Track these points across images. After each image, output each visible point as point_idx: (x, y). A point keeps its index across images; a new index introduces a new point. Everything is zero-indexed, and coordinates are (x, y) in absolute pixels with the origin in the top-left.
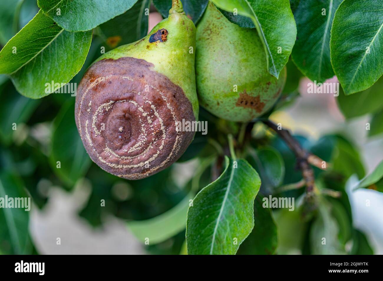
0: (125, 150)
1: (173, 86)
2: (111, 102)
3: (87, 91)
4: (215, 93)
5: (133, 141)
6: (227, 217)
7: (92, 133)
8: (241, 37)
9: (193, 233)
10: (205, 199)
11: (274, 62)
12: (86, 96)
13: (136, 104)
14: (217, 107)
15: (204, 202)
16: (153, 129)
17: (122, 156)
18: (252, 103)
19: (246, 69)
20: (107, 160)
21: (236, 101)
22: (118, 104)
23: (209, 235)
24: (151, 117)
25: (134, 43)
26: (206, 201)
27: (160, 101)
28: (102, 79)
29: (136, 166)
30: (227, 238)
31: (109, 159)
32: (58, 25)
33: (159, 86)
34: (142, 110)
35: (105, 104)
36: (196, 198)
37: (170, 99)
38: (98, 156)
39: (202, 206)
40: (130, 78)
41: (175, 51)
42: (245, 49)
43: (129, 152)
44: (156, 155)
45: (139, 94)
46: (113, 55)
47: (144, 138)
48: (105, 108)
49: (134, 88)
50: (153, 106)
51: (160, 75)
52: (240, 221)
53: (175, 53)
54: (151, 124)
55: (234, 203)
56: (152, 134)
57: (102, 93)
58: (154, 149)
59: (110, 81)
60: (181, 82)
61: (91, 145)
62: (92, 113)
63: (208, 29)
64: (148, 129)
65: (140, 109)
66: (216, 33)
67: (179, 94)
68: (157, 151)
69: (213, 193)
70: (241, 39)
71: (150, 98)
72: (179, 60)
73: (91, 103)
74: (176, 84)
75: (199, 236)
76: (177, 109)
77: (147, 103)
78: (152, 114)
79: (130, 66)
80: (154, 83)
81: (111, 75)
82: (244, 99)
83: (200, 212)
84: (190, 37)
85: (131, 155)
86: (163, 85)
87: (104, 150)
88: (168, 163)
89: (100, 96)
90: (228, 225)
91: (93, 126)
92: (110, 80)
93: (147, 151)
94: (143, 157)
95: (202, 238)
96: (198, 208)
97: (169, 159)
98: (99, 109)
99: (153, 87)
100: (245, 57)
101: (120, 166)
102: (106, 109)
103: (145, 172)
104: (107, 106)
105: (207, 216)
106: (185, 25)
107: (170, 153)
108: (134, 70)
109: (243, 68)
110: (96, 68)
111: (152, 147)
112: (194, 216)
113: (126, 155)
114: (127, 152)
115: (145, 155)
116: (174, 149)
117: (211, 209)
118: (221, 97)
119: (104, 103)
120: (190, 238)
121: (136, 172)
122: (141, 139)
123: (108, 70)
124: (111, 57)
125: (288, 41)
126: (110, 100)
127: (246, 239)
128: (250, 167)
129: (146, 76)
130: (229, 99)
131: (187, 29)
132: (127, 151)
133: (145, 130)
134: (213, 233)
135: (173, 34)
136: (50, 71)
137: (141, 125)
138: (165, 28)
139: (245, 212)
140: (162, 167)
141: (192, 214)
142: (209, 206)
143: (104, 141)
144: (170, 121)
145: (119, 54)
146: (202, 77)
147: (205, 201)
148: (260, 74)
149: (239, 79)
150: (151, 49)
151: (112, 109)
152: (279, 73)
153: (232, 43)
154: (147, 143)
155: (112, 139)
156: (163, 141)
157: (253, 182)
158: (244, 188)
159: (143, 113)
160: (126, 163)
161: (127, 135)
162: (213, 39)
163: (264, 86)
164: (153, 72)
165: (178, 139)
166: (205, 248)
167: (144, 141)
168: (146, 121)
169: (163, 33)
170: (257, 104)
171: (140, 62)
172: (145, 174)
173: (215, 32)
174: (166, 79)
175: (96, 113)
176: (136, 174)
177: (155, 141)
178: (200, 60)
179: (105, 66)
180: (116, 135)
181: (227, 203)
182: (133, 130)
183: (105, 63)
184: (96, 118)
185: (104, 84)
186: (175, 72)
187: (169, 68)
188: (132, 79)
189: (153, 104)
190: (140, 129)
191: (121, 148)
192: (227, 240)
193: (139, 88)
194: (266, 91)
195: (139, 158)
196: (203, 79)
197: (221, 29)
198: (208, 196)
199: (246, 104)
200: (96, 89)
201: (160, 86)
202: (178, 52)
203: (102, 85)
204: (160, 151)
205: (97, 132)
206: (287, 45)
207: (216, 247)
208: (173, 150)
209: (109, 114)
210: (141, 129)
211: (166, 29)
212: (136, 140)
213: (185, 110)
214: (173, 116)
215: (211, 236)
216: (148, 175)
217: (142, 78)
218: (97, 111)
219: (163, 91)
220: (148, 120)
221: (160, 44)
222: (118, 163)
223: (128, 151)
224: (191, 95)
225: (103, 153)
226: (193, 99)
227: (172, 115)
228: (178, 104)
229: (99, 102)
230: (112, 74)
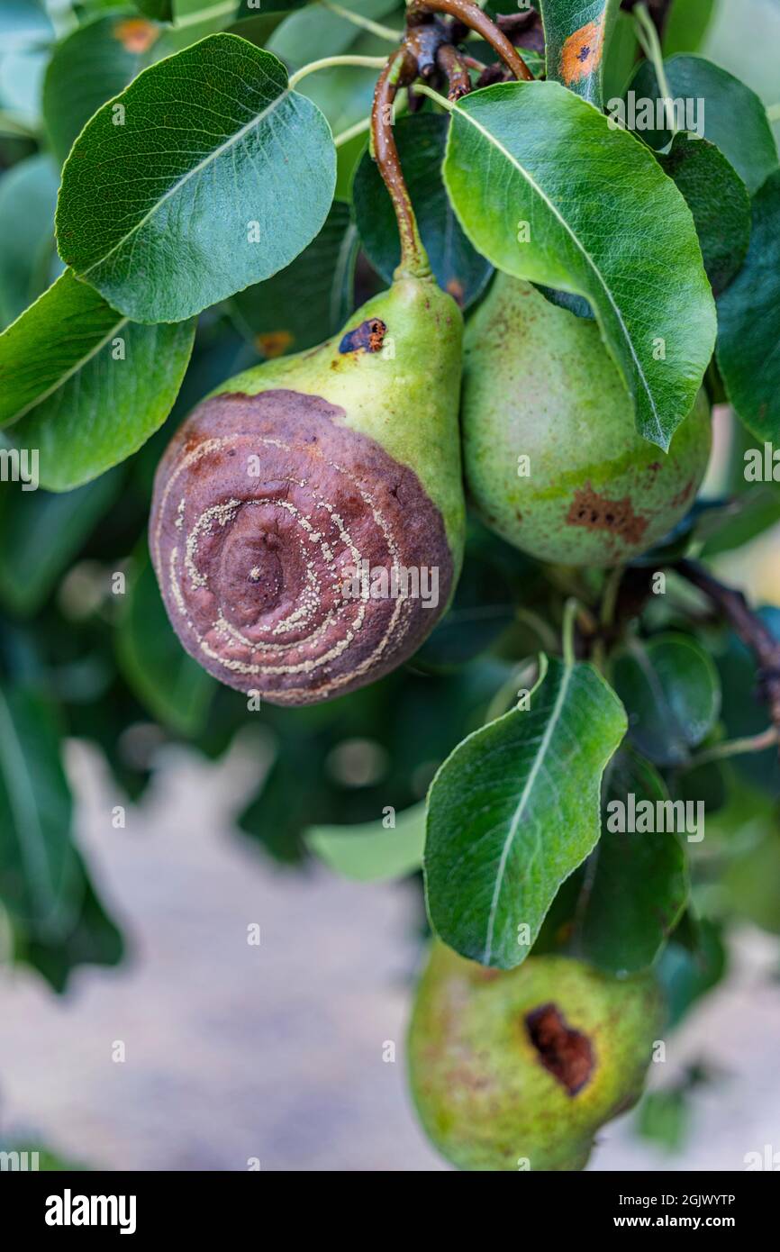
0: (264, 627)
1: (393, 467)
2: (233, 503)
3: (177, 473)
4: (510, 487)
5: (286, 605)
6: (537, 812)
7: (184, 581)
8: (582, 343)
9: (444, 850)
10: (479, 763)
11: (658, 409)
12: (174, 487)
13: (293, 510)
14: (516, 524)
15: (478, 770)
16: (336, 577)
17: (258, 642)
18: (610, 518)
19: (591, 427)
20: (222, 652)
21: (567, 512)
22: (250, 510)
23: (490, 859)
24: (330, 544)
25: (304, 354)
26: (482, 769)
27: (355, 505)
28: (212, 443)
29: (293, 670)
30: (533, 868)
31: (227, 649)
32: (112, 306)
33: (355, 467)
34: (308, 526)
35: (215, 509)
36: (453, 759)
37: (382, 499)
38: (199, 641)
39: (470, 782)
40: (281, 444)
41: (403, 375)
42: (590, 375)
43: (274, 632)
44: (343, 644)
45: (302, 485)
46: (248, 383)
47: (314, 599)
48: (218, 519)
49: (290, 469)
50: (335, 517)
51: (359, 438)
52: (568, 825)
53: (403, 382)
54: (331, 562)
55: (557, 776)
56: (334, 587)
57: (210, 479)
58: (339, 628)
59: (233, 451)
60: (416, 456)
61: (183, 611)
62: (186, 530)
63: (499, 320)
64: (324, 576)
65: (304, 523)
66: (519, 331)
67: (409, 489)
68: (346, 634)
69: (502, 748)
70: (580, 347)
71: (329, 494)
72: (412, 399)
73: (185, 505)
74: (401, 461)
75: (461, 860)
76: (401, 527)
77: (321, 507)
78: (332, 536)
79: (285, 413)
80: (342, 458)
81: (236, 435)
82: (589, 506)
83: (463, 797)
84: (444, 341)
85: (282, 640)
86: (367, 463)
87: (213, 624)
88: (378, 666)
89: (205, 488)
90: (538, 835)
91: (187, 564)
92: (231, 446)
93: (321, 635)
94: (312, 646)
95: (471, 865)
96: (458, 784)
97: (378, 655)
98: (203, 520)
99: (338, 468)
100: (590, 395)
101: (254, 669)
102: (220, 520)
103: (319, 687)
104: (222, 513)
105: (486, 809)
106: (432, 309)
107: (381, 640)
108: (294, 424)
109: (583, 425)
110: (203, 416)
111: (334, 623)
112: (448, 804)
113: (268, 639)
114: (269, 633)
115: (316, 642)
116: (392, 628)
117: (496, 791)
118: (526, 500)
119: (214, 506)
120: (436, 860)
121: (295, 686)
122: (306, 601)
123: (229, 421)
124: (242, 389)
125: (692, 355)
126: (230, 498)
127: (576, 870)
128: (602, 685)
129: (323, 440)
130: (546, 506)
131: (438, 320)
132: (269, 628)
133: (316, 578)
134: (499, 853)
135: (399, 332)
136: (97, 421)
137: (305, 564)
138: (379, 316)
139: (581, 802)
140: (362, 676)
141: (443, 800)
142: (491, 784)
143: (215, 603)
144: (381, 556)
145: (261, 381)
146: (479, 445)
147: (478, 767)
148: (631, 441)
149: (571, 452)
150: (341, 371)
151: (235, 520)
152: (670, 437)
153: (557, 357)
154: (320, 611)
155: (234, 598)
156: (362, 607)
157: (609, 725)
158: (584, 739)
159: (311, 535)
160: (268, 661)
161: (271, 590)
162: (511, 346)
163: (642, 474)
164: (340, 429)
165: (403, 603)
166: (478, 892)
167: (313, 607)
168: (317, 555)
169: (374, 329)
170: (623, 520)
171: (312, 403)
172: (318, 692)
173: (516, 328)
174: (374, 448)
175: (196, 530)
176: (294, 690)
177: (340, 605)
178: (476, 402)
179: (224, 412)
180: (244, 587)
181: (539, 777)
182: (287, 575)
183: (224, 405)
184: (195, 544)
185: (218, 458)
186: (400, 431)
187: (385, 420)
188: (287, 445)
189: (335, 510)
190: (303, 574)
191: (255, 622)
192: (533, 873)
193: (303, 470)
194: (648, 487)
195: (301, 649)
196: (480, 451)
197: (532, 320)
198: (488, 756)
199: (594, 519)
200: (197, 469)
201: (359, 467)
202: (410, 378)
203: (212, 461)
204: (354, 632)
205: (196, 579)
206: (690, 364)
207: (507, 890)
208: (388, 632)
209: (227, 535)
210: (307, 574)
211: (381, 319)
212: (294, 602)
213: (422, 529)
214: (389, 544)
215: (497, 860)
216: (326, 695)
217: (313, 444)
218: (197, 525)
219: (365, 480)
220: (324, 552)
221: (363, 357)
222: (247, 659)
223: (272, 630)
224: (442, 493)
225: (211, 633)
226: (446, 503)
227: (387, 541)
228: (402, 512)
229: (202, 503)
230: (237, 432)
